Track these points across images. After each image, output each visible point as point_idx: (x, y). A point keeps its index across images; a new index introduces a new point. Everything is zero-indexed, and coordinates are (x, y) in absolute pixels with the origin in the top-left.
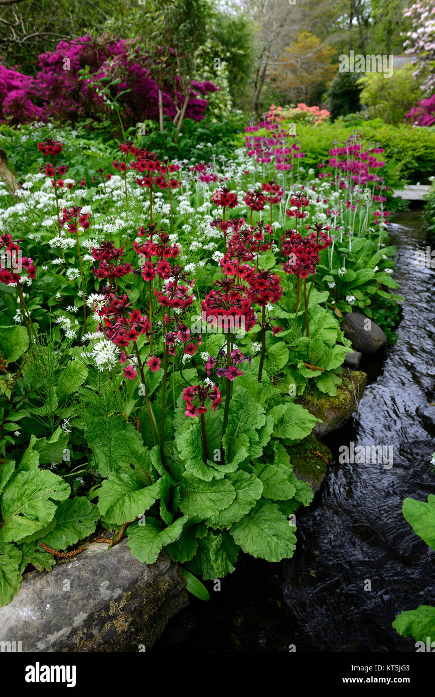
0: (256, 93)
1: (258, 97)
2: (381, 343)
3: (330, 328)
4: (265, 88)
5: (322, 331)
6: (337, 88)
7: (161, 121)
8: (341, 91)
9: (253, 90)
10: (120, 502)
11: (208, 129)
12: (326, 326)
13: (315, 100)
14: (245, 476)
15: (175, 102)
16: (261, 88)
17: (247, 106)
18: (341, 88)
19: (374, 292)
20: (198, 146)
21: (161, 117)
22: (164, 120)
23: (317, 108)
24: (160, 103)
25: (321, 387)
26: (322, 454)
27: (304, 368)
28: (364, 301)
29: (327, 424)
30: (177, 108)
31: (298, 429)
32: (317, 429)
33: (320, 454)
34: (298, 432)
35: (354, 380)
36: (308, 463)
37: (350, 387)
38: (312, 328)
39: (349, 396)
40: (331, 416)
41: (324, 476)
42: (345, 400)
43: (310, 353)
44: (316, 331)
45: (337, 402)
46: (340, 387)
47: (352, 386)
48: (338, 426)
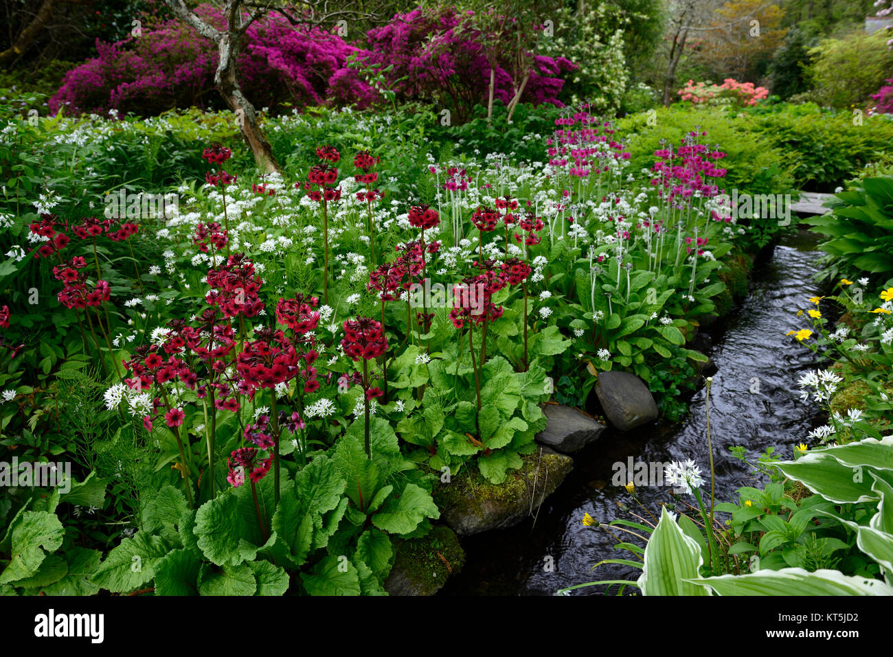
0: (672, 65)
1: (673, 70)
2: (636, 418)
3: (511, 394)
4: (684, 59)
5: (502, 396)
6: (783, 59)
7: (490, 106)
8: (787, 63)
9: (668, 62)
10: (124, 567)
11: (544, 117)
12: (507, 390)
13: (754, 74)
14: (269, 569)
15: (514, 83)
16: (678, 59)
17: (658, 82)
18: (787, 60)
19: (647, 347)
20: (525, 137)
21: (491, 101)
22: (494, 104)
23: (752, 84)
24: (492, 85)
25: (484, 469)
26: (448, 558)
27: (454, 442)
28: (633, 358)
29: (480, 520)
30: (516, 90)
31: (406, 520)
32: (465, 524)
33: (443, 558)
34: (403, 524)
35: (541, 466)
36: (424, 566)
37: (531, 474)
38: (487, 390)
39: (524, 486)
40: (488, 509)
41: (440, 587)
42: (514, 491)
43: (481, 423)
44: (493, 395)
45: (500, 492)
46: (516, 473)
47: (534, 474)
48: (504, 524)
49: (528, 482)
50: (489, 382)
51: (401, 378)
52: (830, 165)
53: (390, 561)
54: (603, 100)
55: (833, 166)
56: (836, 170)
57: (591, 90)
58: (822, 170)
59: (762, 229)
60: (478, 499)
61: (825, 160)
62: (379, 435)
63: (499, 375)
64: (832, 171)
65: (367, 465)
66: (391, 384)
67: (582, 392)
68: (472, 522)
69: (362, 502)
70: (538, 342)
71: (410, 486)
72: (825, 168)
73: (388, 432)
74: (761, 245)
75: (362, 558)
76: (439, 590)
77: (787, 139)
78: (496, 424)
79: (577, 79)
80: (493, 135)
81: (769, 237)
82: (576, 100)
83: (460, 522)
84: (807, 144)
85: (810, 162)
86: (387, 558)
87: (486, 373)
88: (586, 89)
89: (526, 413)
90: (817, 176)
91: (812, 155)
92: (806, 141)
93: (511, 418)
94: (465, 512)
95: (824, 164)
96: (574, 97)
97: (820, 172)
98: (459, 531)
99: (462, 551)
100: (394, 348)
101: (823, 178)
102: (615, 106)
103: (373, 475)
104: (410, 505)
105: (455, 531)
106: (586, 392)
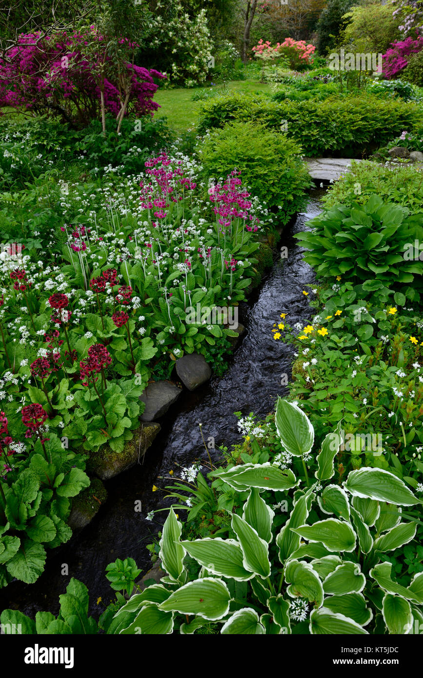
0: (248, 25)
1: (249, 29)
3: (121, 405)
4: (256, 18)
7: (103, 121)
9: (244, 22)
12: (119, 403)
14: (9, 538)
16: (251, 20)
19: (202, 340)
20: (131, 150)
21: (103, 117)
22: (107, 118)
23: (304, 42)
24: (102, 104)
25: (112, 446)
26: (98, 498)
27: (94, 438)
28: (195, 347)
29: (113, 471)
30: (121, 103)
31: (74, 489)
32: (106, 475)
33: (96, 498)
34: (73, 491)
35: (143, 435)
36: (87, 504)
37: (138, 441)
38: (109, 404)
39: (134, 449)
40: (117, 465)
41: (96, 512)
42: (129, 453)
43: (108, 421)
44: (112, 407)
45: (122, 456)
46: (130, 442)
47: (139, 441)
48: (127, 468)
49: (136, 446)
50: (109, 399)
51: (60, 402)
52: (340, 137)
53: (69, 508)
54: (195, 67)
55: (342, 138)
56: (344, 141)
57: (186, 58)
58: (335, 142)
59: (286, 212)
60: (111, 461)
61: (337, 134)
62: (52, 443)
63: (114, 396)
64: (341, 142)
65: (49, 467)
66: (55, 407)
67: (168, 371)
68: (109, 473)
69: (50, 482)
70: (140, 350)
71: (73, 469)
72: (337, 141)
73: (57, 441)
74: (285, 223)
75: (55, 514)
76: (96, 514)
77: (313, 121)
78: (116, 421)
79: (175, 51)
80: (108, 150)
81: (290, 218)
82: (175, 68)
83: (103, 474)
84: (325, 124)
85: (327, 136)
86: (68, 507)
87: (107, 395)
88: (183, 57)
89: (131, 414)
90: (331, 146)
91: (329, 131)
92: (325, 121)
93: (123, 418)
94: (105, 469)
95: (336, 138)
96: (173, 65)
97: (334, 144)
98: (103, 479)
99: (105, 490)
100: (54, 380)
101: (335, 147)
102: (205, 71)
103: (53, 469)
104: (75, 479)
105: (101, 479)
106: (171, 370)
